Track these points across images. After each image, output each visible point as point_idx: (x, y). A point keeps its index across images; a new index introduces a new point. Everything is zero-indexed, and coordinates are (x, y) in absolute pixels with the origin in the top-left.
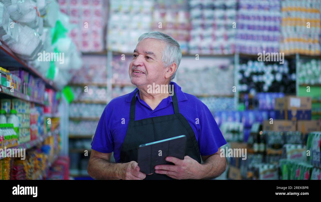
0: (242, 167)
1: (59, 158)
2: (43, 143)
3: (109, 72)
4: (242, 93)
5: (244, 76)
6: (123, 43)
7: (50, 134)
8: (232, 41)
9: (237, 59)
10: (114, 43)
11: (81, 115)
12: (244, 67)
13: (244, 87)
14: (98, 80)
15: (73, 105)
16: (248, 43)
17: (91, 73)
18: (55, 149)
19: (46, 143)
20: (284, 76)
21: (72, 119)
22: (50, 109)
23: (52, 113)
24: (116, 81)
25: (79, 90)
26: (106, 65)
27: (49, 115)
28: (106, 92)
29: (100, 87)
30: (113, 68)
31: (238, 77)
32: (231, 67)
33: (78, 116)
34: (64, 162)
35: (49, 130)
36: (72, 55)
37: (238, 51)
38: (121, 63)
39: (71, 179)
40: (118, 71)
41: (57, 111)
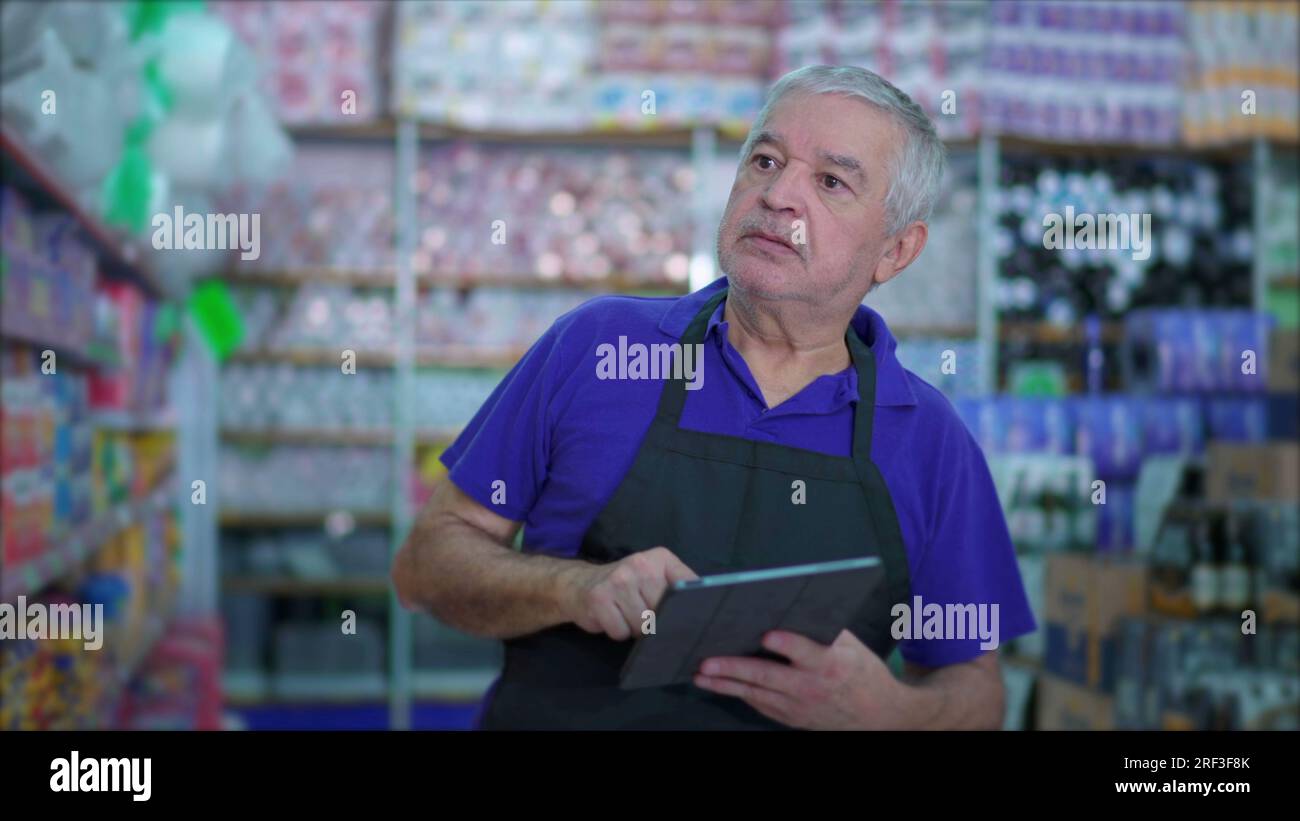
0: (1127, 689)
1: (173, 629)
2: (92, 563)
3: (405, 220)
4: (1010, 317)
5: (1019, 241)
6: (470, 86)
7: (124, 515)
8: (970, 78)
9: (988, 161)
10: (428, 84)
11: (274, 417)
12: (1020, 198)
13: (1023, 293)
14: (353, 257)
15: (236, 375)
16: (1042, 90)
17: (320, 222)
18: (152, 587)
19: (108, 564)
20: (1201, 240)
21: (232, 440)
22: (125, 392)
23: (136, 407)
24: (437, 259)
25: (265, 305)
26: (393, 189)
27: (118, 418)
28: (392, 313)
29: (362, 288)
30: (422, 199)
31: (997, 243)
32: (963, 200)
33: (258, 423)
34: (197, 647)
35: (118, 496)
36: (235, 114)
37: (993, 123)
38: (457, 181)
39: (232, 724)
40: (444, 213)
41: (161, 401)
